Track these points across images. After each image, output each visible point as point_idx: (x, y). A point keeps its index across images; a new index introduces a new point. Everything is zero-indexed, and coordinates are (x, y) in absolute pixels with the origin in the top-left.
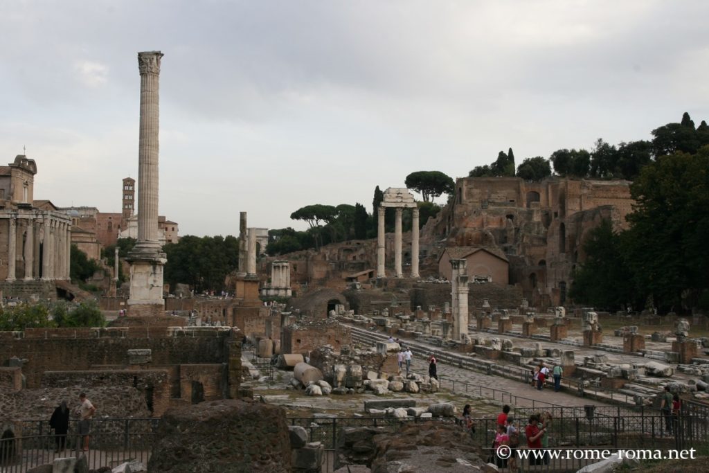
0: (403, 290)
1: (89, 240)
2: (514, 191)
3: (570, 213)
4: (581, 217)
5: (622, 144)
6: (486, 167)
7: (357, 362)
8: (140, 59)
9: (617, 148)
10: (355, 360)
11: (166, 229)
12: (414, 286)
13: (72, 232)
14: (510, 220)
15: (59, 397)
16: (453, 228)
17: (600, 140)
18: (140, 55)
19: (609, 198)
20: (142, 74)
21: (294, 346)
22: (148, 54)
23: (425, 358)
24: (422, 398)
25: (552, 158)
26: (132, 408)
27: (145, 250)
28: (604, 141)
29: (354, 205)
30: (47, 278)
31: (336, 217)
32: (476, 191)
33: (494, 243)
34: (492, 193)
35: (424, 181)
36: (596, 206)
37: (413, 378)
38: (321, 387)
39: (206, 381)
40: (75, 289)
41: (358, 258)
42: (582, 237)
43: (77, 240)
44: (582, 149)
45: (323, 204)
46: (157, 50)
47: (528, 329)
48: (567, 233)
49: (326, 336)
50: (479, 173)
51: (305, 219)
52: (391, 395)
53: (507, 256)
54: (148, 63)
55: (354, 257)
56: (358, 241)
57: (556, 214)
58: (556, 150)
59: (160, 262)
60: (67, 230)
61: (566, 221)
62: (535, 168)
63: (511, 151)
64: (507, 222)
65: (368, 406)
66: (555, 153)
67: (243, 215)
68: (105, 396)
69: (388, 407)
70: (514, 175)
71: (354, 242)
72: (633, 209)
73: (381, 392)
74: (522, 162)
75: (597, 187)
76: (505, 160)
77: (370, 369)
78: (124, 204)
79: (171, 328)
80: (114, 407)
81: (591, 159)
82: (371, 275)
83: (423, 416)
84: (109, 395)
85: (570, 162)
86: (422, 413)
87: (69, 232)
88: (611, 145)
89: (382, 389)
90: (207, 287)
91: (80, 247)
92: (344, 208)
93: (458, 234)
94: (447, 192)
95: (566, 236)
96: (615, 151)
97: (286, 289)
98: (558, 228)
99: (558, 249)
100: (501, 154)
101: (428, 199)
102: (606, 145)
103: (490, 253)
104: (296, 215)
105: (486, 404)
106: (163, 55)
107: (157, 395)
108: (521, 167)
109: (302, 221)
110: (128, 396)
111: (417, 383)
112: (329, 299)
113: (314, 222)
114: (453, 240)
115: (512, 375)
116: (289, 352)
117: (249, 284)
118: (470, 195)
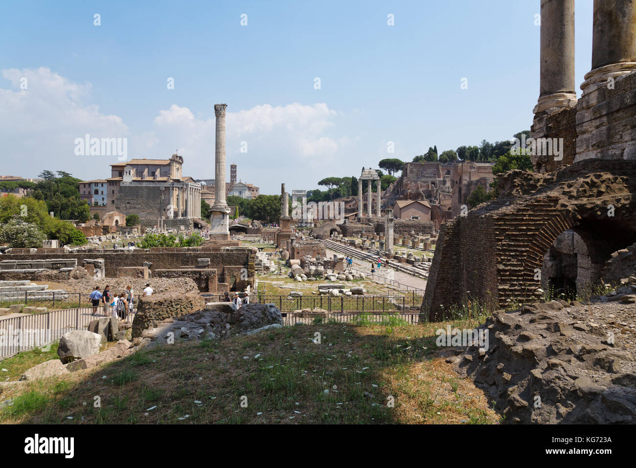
0: (371, 224)
1: (211, 197)
2: (436, 169)
3: (465, 182)
4: (470, 183)
5: (497, 143)
6: (421, 156)
7: (322, 265)
8: (215, 108)
9: (494, 145)
10: (321, 264)
11: (253, 191)
12: (377, 222)
13: (202, 194)
14: (433, 185)
15: (153, 283)
16: (402, 190)
17: (484, 141)
18: (215, 106)
19: (486, 173)
20: (216, 116)
21: (296, 255)
22: (219, 105)
23: (370, 262)
24: (353, 284)
25: (457, 151)
26: (188, 289)
27: (219, 207)
28: (487, 141)
29: (351, 177)
30: (189, 217)
31: (343, 183)
32: (415, 170)
33: (424, 198)
34: (424, 170)
35: (390, 164)
36: (479, 178)
37: (351, 273)
38: (302, 277)
39: (237, 275)
40: (203, 223)
41: (352, 206)
42: (470, 195)
43: (205, 197)
44: (475, 146)
45: (335, 177)
46: (224, 103)
47: (426, 246)
48: (463, 192)
49: (312, 250)
50: (417, 159)
51: (326, 185)
52: (338, 282)
53: (430, 205)
54: (219, 111)
55: (350, 206)
56: (353, 197)
57: (457, 182)
58: (459, 147)
59: (226, 212)
60: (199, 193)
61: (462, 186)
62: (449, 157)
63: (435, 147)
64: (432, 186)
65: (320, 288)
66: (459, 148)
67: (283, 185)
68: (175, 283)
69: (329, 289)
70: (437, 160)
71: (351, 198)
72: (494, 180)
73: (332, 280)
74: (441, 153)
75: (480, 168)
76: (432, 151)
77: (329, 268)
78: (231, 178)
79: (223, 248)
80: (179, 289)
81: (479, 151)
82: (356, 215)
83: (347, 293)
84: (177, 282)
85: (467, 154)
86: (347, 292)
87: (200, 194)
88: (490, 143)
89: (333, 279)
90: (271, 222)
91: (207, 202)
92: (346, 179)
93: (404, 193)
94: (402, 170)
95: (462, 194)
96: (493, 147)
97: (311, 223)
98: (457, 190)
99: (457, 201)
100: (430, 148)
101: (391, 174)
102: (488, 143)
103: (421, 204)
104: (321, 183)
105: (385, 287)
106: (227, 106)
107: (211, 281)
108: (441, 156)
109: (324, 186)
110: (186, 283)
111: (352, 276)
112: (331, 228)
113: (331, 187)
114: (401, 196)
115: (408, 272)
116: (294, 259)
117: (285, 222)
118: (411, 171)
